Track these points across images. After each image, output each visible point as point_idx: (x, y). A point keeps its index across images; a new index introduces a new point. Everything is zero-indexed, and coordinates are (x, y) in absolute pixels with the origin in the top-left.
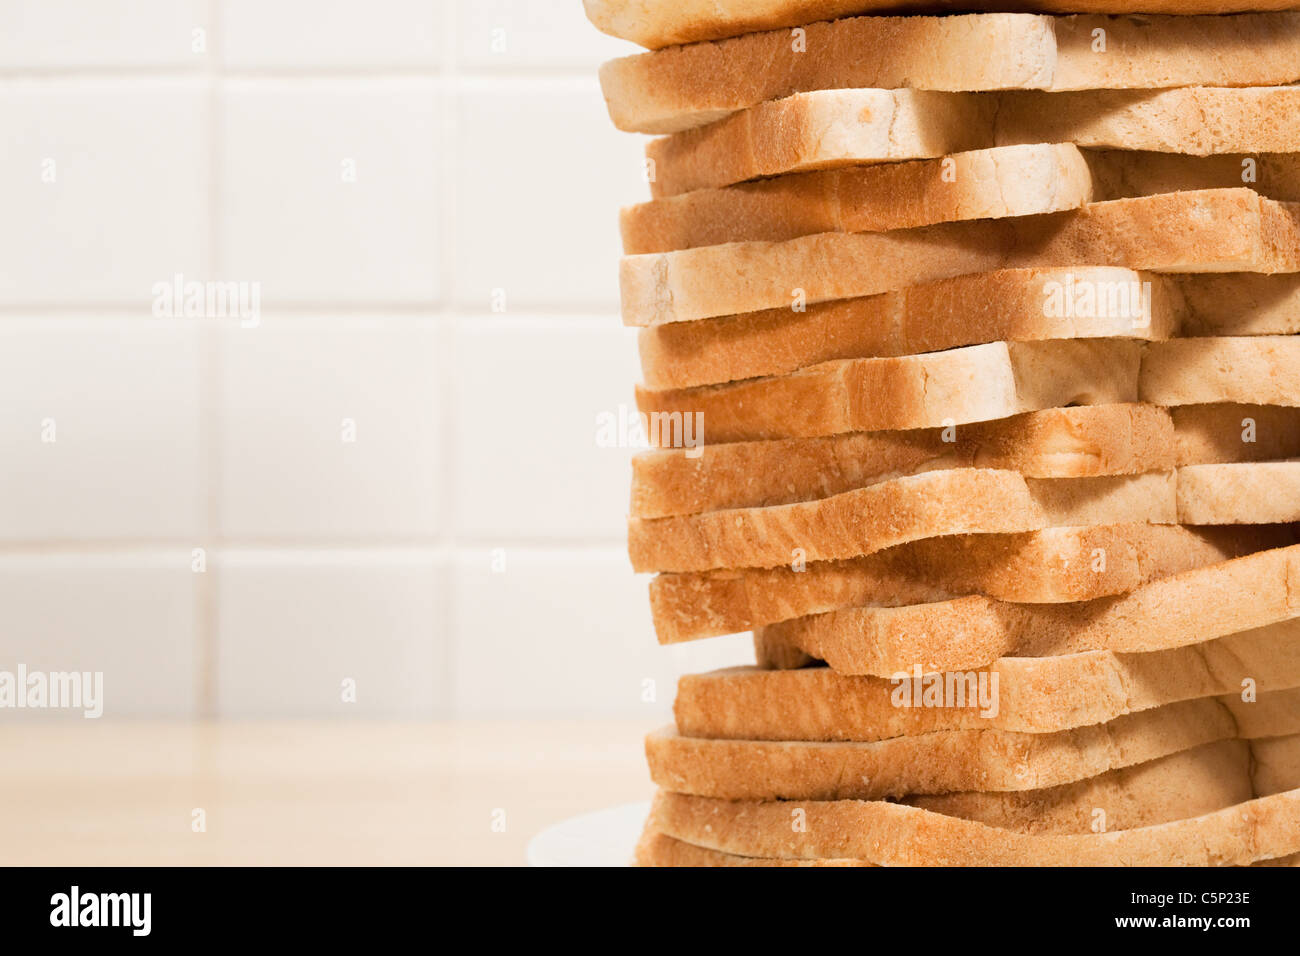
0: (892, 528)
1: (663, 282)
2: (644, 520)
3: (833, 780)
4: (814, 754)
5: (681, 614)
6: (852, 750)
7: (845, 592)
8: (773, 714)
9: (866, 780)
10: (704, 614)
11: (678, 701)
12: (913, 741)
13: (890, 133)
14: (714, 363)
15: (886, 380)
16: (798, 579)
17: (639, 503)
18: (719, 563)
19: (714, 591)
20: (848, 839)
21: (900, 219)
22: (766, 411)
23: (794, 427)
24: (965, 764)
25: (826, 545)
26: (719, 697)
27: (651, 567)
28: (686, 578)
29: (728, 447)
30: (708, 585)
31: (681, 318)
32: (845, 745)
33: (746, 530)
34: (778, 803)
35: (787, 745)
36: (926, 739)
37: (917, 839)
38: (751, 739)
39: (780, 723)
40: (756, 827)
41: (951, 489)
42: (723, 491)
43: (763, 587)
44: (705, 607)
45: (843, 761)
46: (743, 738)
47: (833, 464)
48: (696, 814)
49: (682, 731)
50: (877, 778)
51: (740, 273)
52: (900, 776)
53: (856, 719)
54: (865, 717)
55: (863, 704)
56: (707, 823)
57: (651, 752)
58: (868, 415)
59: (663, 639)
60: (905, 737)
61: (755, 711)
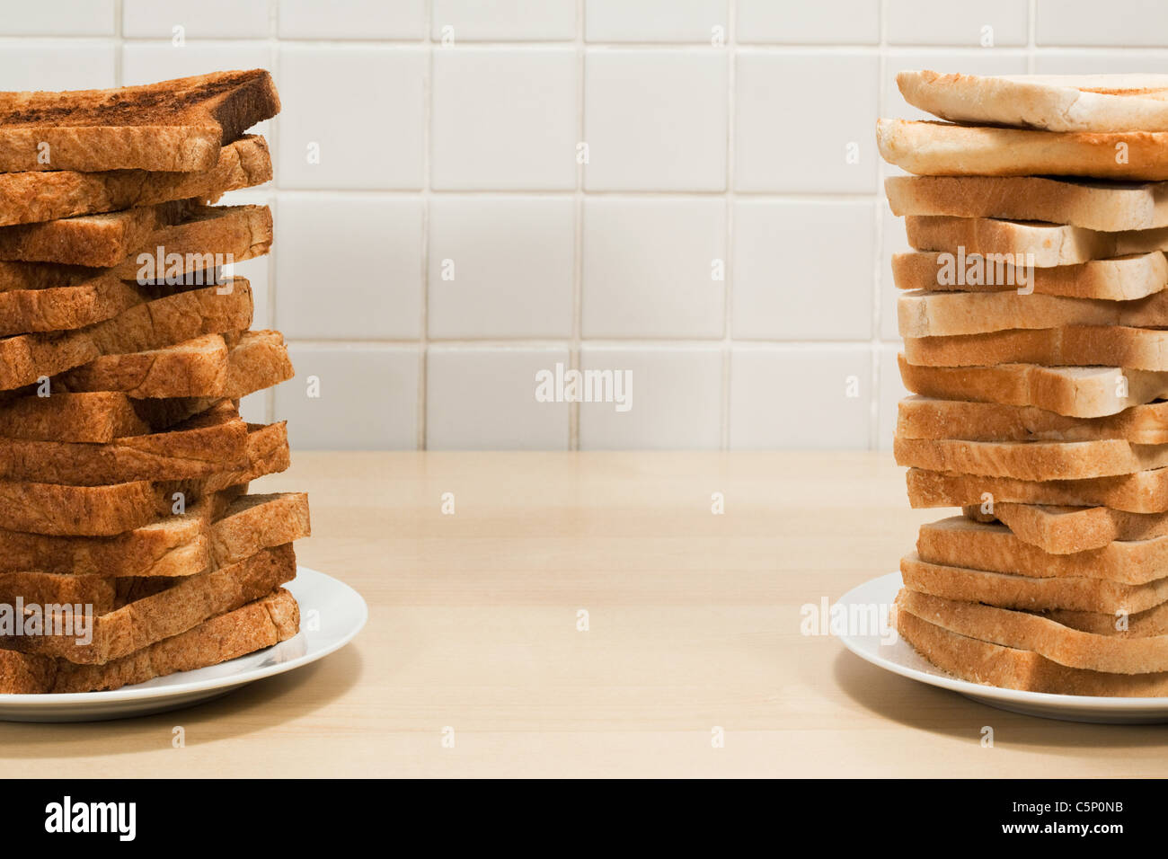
0: (1055, 471)
1: (923, 313)
2: (904, 439)
3: (1014, 597)
4: (1003, 582)
5: (925, 493)
6: (1026, 582)
7: (1024, 494)
8: (978, 555)
9: (1033, 600)
10: (939, 495)
11: (919, 541)
12: (1061, 580)
13: (1060, 251)
14: (949, 354)
15: (1052, 386)
16: (996, 482)
17: (903, 430)
18: (949, 468)
19: (946, 482)
20: (1024, 638)
21: (1062, 291)
22: (980, 385)
23: (997, 398)
24: (1091, 597)
25: (1016, 471)
26: (945, 542)
27: (908, 464)
28: (929, 473)
29: (957, 403)
30: (943, 479)
31: (933, 335)
32: (1020, 578)
33: (967, 454)
34: (981, 606)
35: (987, 575)
36: (1068, 580)
37: (1066, 645)
38: (964, 568)
39: (982, 561)
40: (968, 620)
41: (1090, 454)
42: (953, 428)
43: (975, 484)
44: (940, 491)
45: (1019, 588)
46: (959, 567)
47: (1019, 421)
48: (930, 605)
49: (922, 558)
50: (1039, 600)
51: (969, 312)
52: (1053, 599)
53: (1028, 564)
54: (1033, 564)
55: (1032, 558)
56: (937, 611)
57: (904, 569)
58: (1041, 401)
59: (914, 505)
60: (1056, 578)
61: (967, 553)
